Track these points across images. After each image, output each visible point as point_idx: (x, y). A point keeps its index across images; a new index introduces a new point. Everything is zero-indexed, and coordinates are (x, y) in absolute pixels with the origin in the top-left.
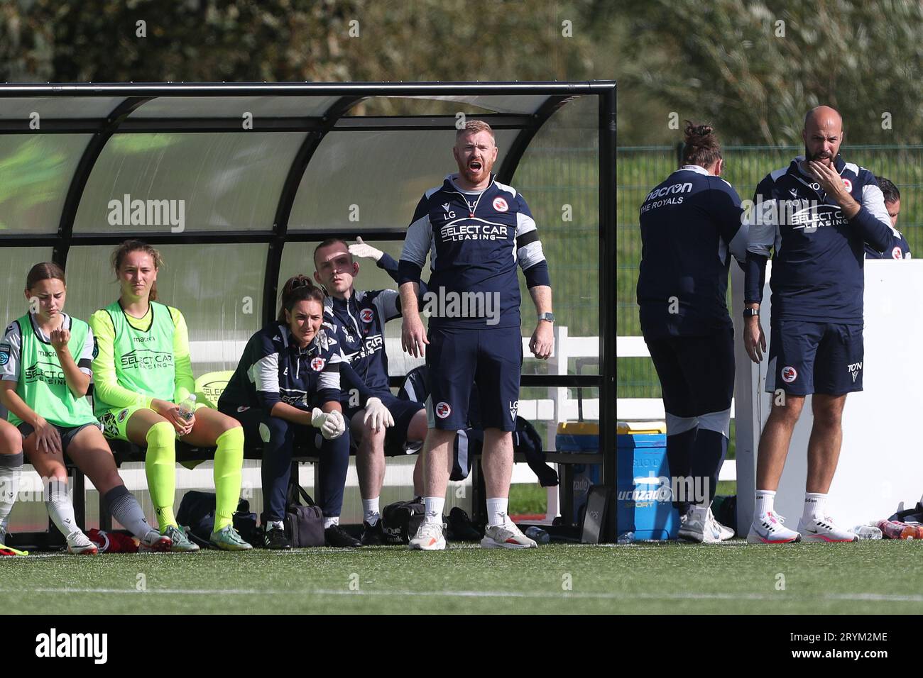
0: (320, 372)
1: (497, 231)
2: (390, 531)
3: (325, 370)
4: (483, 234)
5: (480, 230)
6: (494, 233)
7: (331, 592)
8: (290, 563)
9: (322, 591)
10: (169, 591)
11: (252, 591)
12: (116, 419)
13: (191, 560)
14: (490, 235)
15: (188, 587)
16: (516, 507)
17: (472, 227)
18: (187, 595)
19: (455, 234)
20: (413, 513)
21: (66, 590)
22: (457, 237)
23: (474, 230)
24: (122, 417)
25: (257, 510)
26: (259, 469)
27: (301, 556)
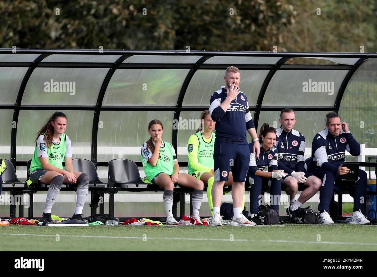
0: (271, 160)
1: (244, 108)
2: (298, 219)
3: (272, 159)
4: (240, 109)
5: (239, 107)
6: (243, 109)
7: (274, 241)
8: (260, 230)
9: (271, 241)
10: (214, 240)
11: (245, 240)
12: (196, 175)
13: (223, 228)
14: (242, 110)
15: (222, 238)
16: (345, 211)
17: (236, 106)
18: (221, 241)
19: (231, 109)
20: (306, 212)
21: (176, 239)
22: (232, 110)
23: (237, 107)
24: (199, 175)
25: (248, 210)
26: (249, 195)
27: (264, 227)
